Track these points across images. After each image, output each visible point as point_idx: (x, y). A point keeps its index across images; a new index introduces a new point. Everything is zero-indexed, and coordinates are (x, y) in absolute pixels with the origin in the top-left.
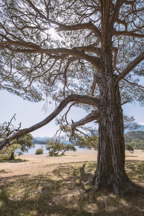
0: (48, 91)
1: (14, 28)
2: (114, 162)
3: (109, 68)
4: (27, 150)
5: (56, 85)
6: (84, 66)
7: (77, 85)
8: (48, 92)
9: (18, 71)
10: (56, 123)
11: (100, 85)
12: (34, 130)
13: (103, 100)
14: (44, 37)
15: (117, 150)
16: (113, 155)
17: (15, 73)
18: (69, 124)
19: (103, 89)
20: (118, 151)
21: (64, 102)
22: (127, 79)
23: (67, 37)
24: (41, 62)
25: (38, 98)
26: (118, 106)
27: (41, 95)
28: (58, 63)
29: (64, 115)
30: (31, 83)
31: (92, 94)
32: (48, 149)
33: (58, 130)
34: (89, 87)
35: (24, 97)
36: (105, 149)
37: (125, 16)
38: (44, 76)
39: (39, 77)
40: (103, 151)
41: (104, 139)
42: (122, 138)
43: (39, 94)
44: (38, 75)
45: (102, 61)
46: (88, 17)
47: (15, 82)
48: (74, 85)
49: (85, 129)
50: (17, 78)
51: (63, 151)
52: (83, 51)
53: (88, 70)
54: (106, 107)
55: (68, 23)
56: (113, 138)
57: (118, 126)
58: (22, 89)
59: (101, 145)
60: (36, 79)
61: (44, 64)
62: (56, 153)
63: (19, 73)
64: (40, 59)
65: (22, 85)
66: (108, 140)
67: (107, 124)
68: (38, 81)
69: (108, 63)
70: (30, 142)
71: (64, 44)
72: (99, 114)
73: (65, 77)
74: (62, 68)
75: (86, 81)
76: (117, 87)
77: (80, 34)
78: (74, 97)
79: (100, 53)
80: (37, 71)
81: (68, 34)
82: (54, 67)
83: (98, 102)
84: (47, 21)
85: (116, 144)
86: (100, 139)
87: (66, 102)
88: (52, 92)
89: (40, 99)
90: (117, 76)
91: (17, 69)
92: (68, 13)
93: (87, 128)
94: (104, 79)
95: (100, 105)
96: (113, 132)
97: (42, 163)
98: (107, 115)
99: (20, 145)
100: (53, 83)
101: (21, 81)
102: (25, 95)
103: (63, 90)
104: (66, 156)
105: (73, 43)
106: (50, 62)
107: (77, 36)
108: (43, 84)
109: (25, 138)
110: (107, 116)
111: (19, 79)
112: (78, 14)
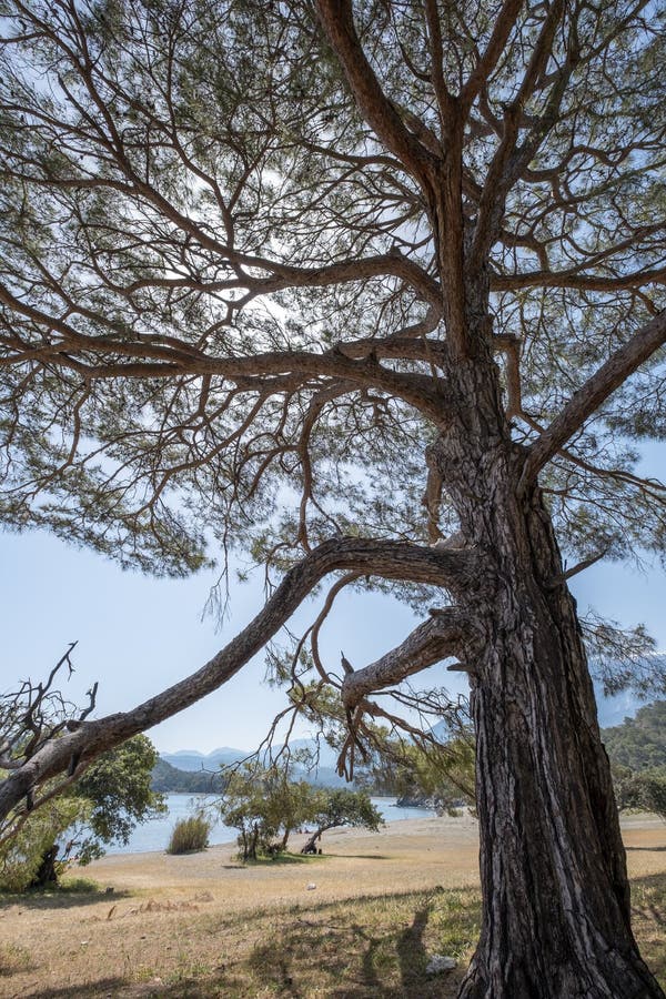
0: (234, 526)
1: (101, 287)
2: (570, 892)
3: (488, 417)
4: (125, 829)
5: (266, 495)
6: (388, 412)
7: (363, 492)
8: (232, 528)
9: (107, 446)
10: (269, 677)
11: (457, 491)
12: (158, 722)
13: (478, 557)
14: (215, 312)
15: (574, 816)
16: (560, 848)
17: (93, 454)
18: (330, 677)
19: (474, 509)
20: (581, 822)
21: (300, 574)
22: (581, 453)
23: (311, 305)
24: (202, 406)
25: (188, 560)
26: (552, 586)
27: (199, 546)
28: (274, 404)
29: (305, 636)
30: (158, 491)
31: (433, 529)
32: (234, 819)
33: (281, 715)
34: (416, 495)
35: (126, 558)
36: (513, 813)
37: (531, 220)
38: (217, 463)
39: (191, 465)
40: (504, 824)
41: (503, 759)
42: (592, 747)
43: (194, 541)
44: (187, 459)
45: (456, 389)
46: (386, 231)
47: (89, 493)
48: (347, 492)
49: (414, 702)
50: (99, 475)
51: (314, 829)
52: (373, 358)
53: (404, 426)
54: (496, 590)
55: (312, 256)
56: (545, 751)
57: (564, 684)
58: (117, 522)
59: (489, 791)
60: (179, 475)
61: (218, 414)
62: (275, 841)
63: (110, 455)
64: (198, 393)
65: (118, 505)
66: (526, 763)
67: (511, 678)
68: (189, 485)
69: (482, 400)
70: (142, 784)
71: (299, 330)
72: (467, 625)
73: (306, 460)
74: (294, 421)
75: (401, 469)
76: (531, 495)
77: (361, 291)
78: (344, 549)
79: (444, 359)
80: (184, 441)
81: (313, 295)
82: (258, 420)
83: (453, 570)
84: (226, 259)
85: (566, 783)
86: (485, 761)
87: (311, 574)
88: (251, 528)
89: (195, 563)
90: (525, 452)
91: (103, 439)
92: (308, 225)
93: (422, 695)
94: (472, 464)
95: (467, 583)
96: (544, 719)
97: (199, 904)
98: (503, 630)
99: (88, 801)
100: (253, 489)
101: (117, 489)
102: (127, 548)
103: (298, 519)
104: (328, 860)
105: (336, 324)
106: (244, 402)
107: (350, 298)
108: (210, 494)
109: (119, 764)
110: (504, 636)
111: (106, 479)
112: (348, 226)
